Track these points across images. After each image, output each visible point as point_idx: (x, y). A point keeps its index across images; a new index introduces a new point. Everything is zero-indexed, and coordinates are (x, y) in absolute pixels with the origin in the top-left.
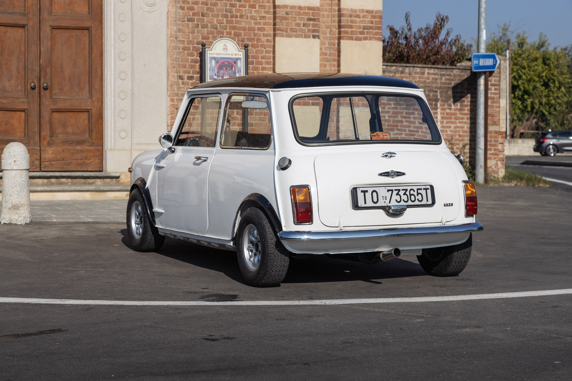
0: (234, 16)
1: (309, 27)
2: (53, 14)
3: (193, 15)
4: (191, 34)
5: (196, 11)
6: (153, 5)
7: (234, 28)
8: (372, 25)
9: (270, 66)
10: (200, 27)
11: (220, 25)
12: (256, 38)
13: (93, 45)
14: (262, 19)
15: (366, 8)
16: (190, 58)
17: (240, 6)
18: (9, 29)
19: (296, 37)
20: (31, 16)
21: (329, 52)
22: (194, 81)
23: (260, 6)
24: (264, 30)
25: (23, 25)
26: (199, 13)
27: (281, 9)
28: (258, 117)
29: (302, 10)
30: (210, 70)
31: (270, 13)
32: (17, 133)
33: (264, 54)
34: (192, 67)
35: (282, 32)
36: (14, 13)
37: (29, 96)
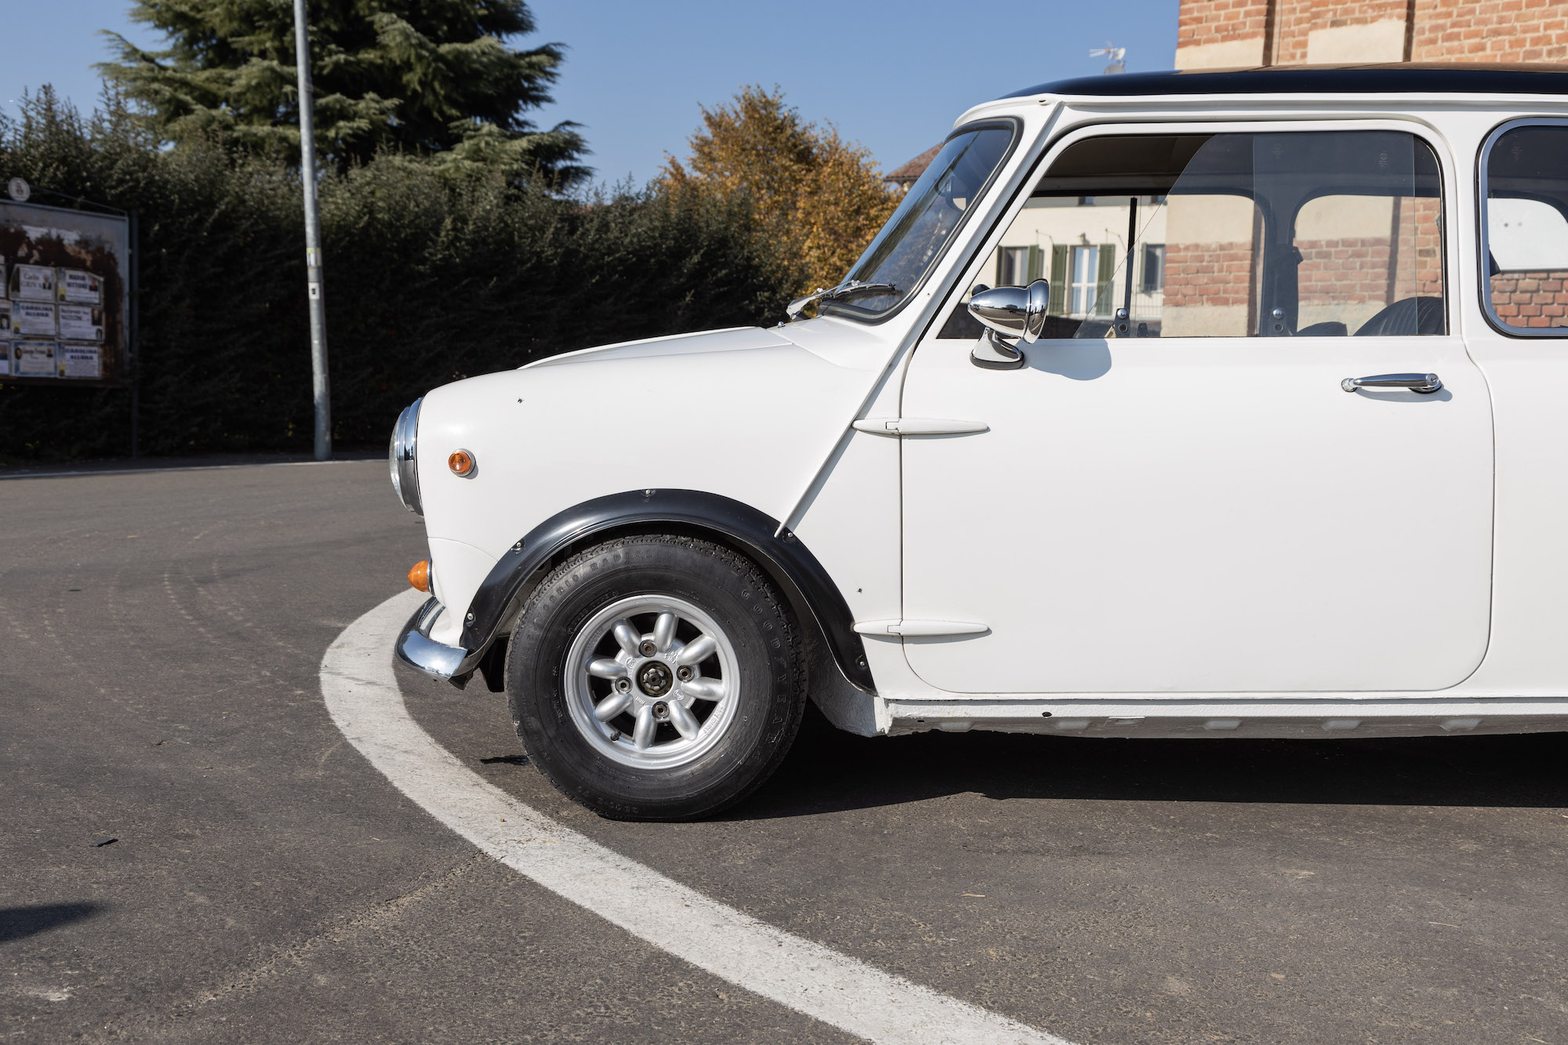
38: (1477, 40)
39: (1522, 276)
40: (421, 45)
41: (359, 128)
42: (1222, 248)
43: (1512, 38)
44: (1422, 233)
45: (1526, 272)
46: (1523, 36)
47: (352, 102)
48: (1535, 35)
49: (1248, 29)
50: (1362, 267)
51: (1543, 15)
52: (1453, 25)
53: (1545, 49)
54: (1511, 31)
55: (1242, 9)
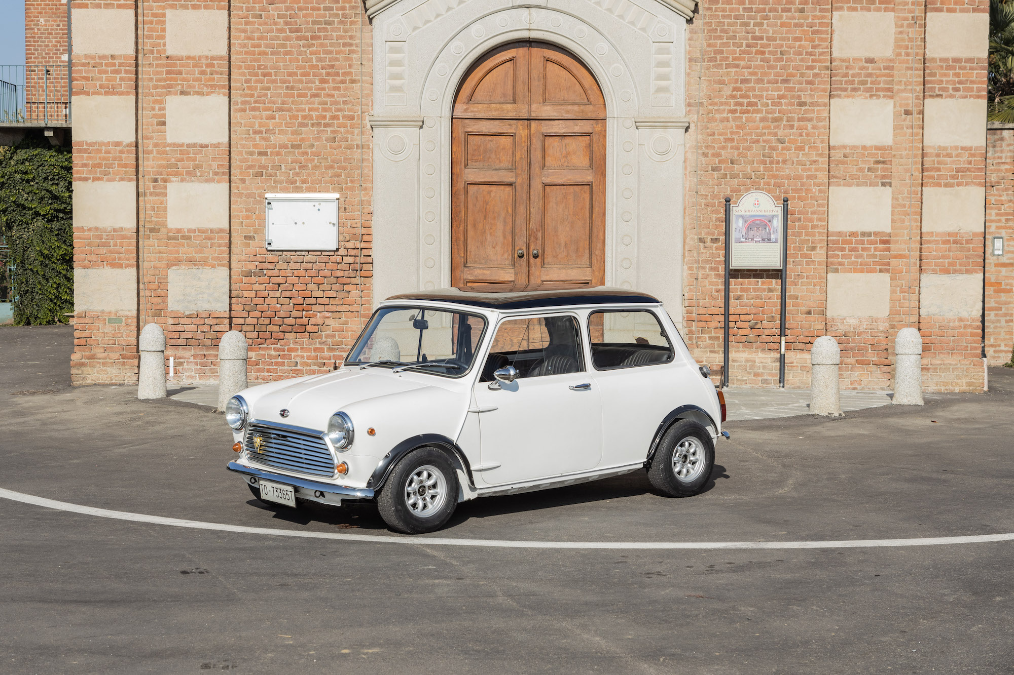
0: (775, 162)
1: (877, 171)
2: (545, 168)
3: (719, 163)
4: (716, 187)
5: (723, 158)
6: (666, 153)
7: (774, 177)
8: (970, 166)
9: (823, 223)
10: (728, 177)
11: (755, 174)
12: (804, 188)
13: (594, 203)
14: (814, 164)
15: (960, 144)
16: (714, 216)
17: (783, 149)
18: (493, 188)
19: (858, 185)
20: (520, 172)
21: (908, 203)
22: (720, 243)
23: (810, 148)
24: (816, 178)
25: (510, 182)
26: (728, 159)
27: (837, 151)
28: (805, 287)
29: (866, 151)
30: (735, 231)
31: (824, 156)
33: (815, 208)
34: (717, 227)
35: (837, 180)
36: (500, 169)
37: (516, 265)
38: (270, 112)
39: (307, 253)
42: (115, 230)
43: (291, 114)
44: (245, 226)
45: (309, 251)
46: (296, 113)
48: (304, 113)
49: (123, 89)
50: (212, 246)
51: (307, 103)
52: (255, 102)
53: (310, 122)
54: (290, 110)
55: (118, 76)
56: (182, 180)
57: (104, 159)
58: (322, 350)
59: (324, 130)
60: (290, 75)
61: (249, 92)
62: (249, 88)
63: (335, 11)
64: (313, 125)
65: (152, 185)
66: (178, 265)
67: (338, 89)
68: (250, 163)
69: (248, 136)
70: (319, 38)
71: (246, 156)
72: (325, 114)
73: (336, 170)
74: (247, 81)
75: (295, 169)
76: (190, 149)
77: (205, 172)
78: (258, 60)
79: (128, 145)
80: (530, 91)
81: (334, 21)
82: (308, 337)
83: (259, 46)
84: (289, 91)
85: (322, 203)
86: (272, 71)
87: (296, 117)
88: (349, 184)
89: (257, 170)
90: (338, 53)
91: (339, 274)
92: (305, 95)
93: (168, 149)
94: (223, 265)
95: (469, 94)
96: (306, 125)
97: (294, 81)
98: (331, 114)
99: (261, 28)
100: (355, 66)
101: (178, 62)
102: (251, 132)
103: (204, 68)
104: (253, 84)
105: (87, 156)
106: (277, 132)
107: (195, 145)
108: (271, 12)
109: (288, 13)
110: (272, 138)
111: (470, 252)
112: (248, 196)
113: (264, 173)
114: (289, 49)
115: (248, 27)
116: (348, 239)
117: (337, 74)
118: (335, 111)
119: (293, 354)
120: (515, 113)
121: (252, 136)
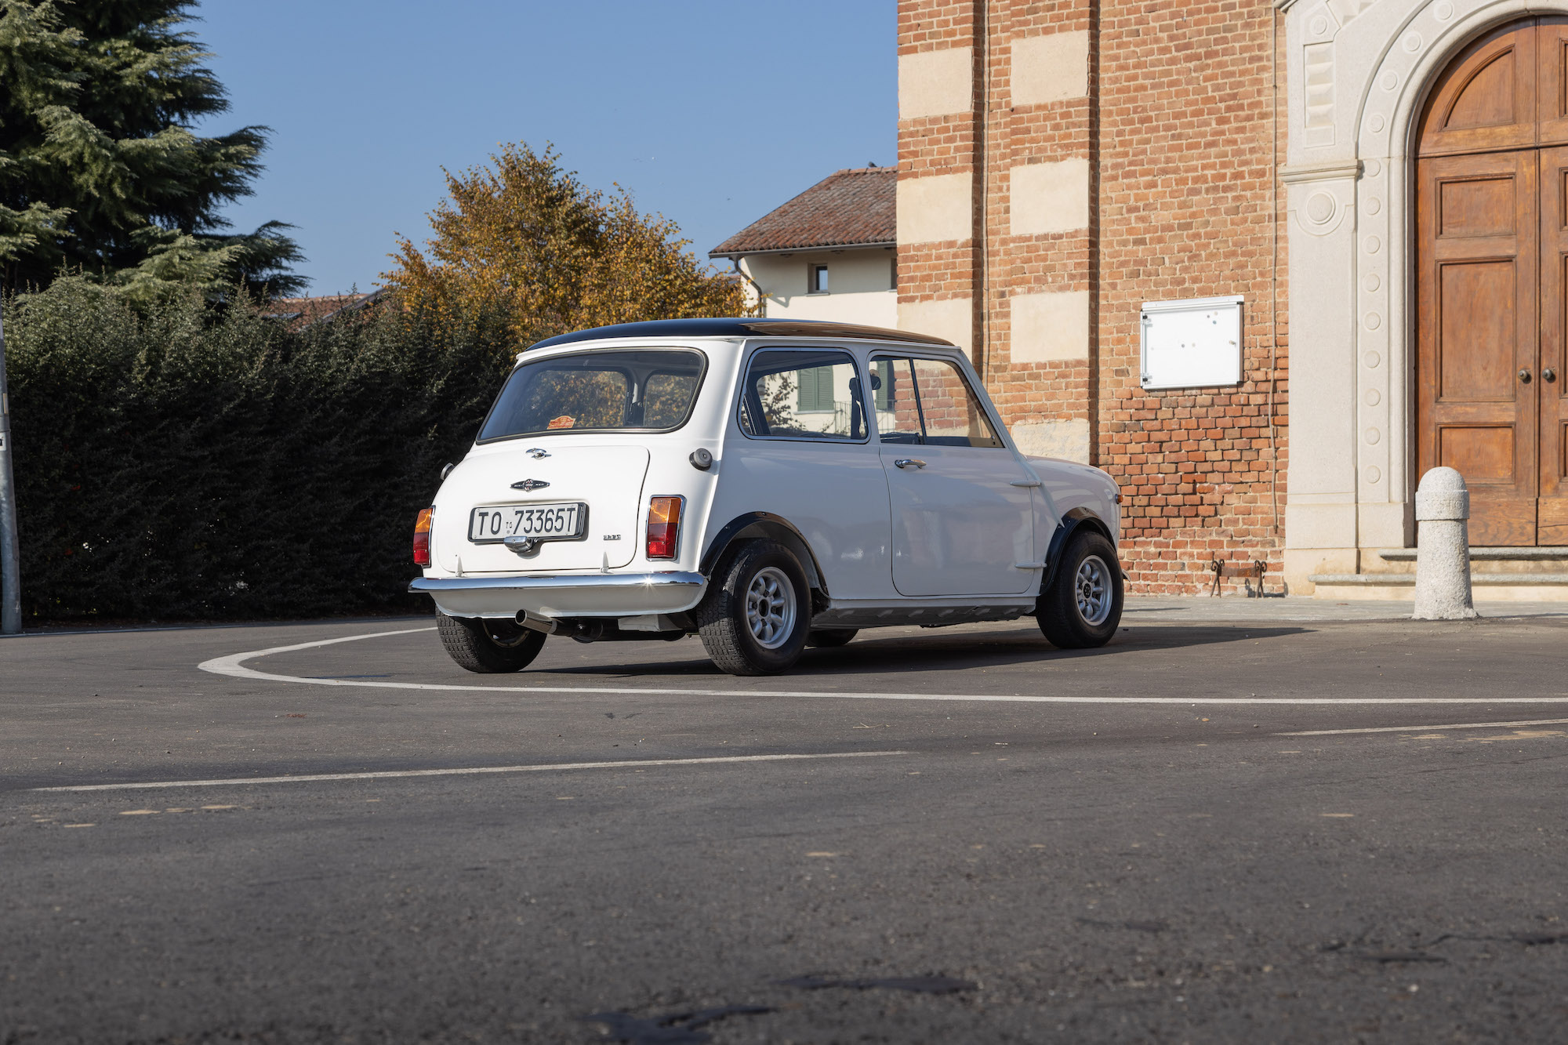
18: (1483, 268)
20: (1524, 238)
25: (1508, 257)
32: (1499, 471)
36: (1492, 235)
37: (1519, 395)
38: (1150, 178)
39: (1199, 392)
40: (99, 142)
41: (23, 244)
43: (1178, 176)
44: (1117, 355)
45: (1201, 388)
46: (1185, 175)
47: (17, 213)
48: (1196, 174)
49: (958, 164)
50: (1067, 388)
51: (1201, 157)
52: (1131, 164)
53: (1204, 186)
54: (1176, 171)
55: (952, 145)
56: (1030, 291)
57: (935, 267)
58: (1220, 544)
59: (1223, 197)
60: (1177, 116)
61: (1122, 149)
62: (1122, 144)
63: (1238, 10)
64: (1207, 191)
65: (997, 301)
66: (1024, 418)
67: (1241, 130)
68: (1122, 258)
69: (1119, 217)
70: (1215, 54)
71: (1117, 248)
72: (1223, 171)
73: (1240, 258)
74: (1120, 133)
75: (1183, 261)
76: (1040, 243)
77: (1058, 276)
78: (1134, 100)
79: (964, 245)
80: (1537, 100)
81: (1236, 25)
82: (1200, 523)
83: (1135, 78)
84: (1175, 142)
85: (1219, 311)
86: (1153, 114)
87: (1184, 181)
88: (1259, 279)
89: (1132, 267)
90: (1242, 73)
91: (1244, 422)
92: (1197, 146)
93: (1012, 245)
94: (1080, 416)
95: (1441, 116)
96: (1197, 192)
97: (1183, 126)
98: (1233, 171)
99: (1138, 50)
100: (1266, 92)
101: (1025, 115)
102: (1124, 210)
103: (1058, 120)
104: (1127, 137)
105: (915, 266)
106: (1159, 206)
107: (1045, 237)
108: (1152, 24)
109: (1174, 22)
110: (1152, 217)
111: (1447, 377)
112: (1120, 308)
113: (1141, 272)
114: (1175, 77)
115: (1121, 51)
116: (1256, 365)
117: (1241, 107)
118: (1239, 166)
119: (1179, 551)
120: (1514, 140)
121: (1126, 216)
